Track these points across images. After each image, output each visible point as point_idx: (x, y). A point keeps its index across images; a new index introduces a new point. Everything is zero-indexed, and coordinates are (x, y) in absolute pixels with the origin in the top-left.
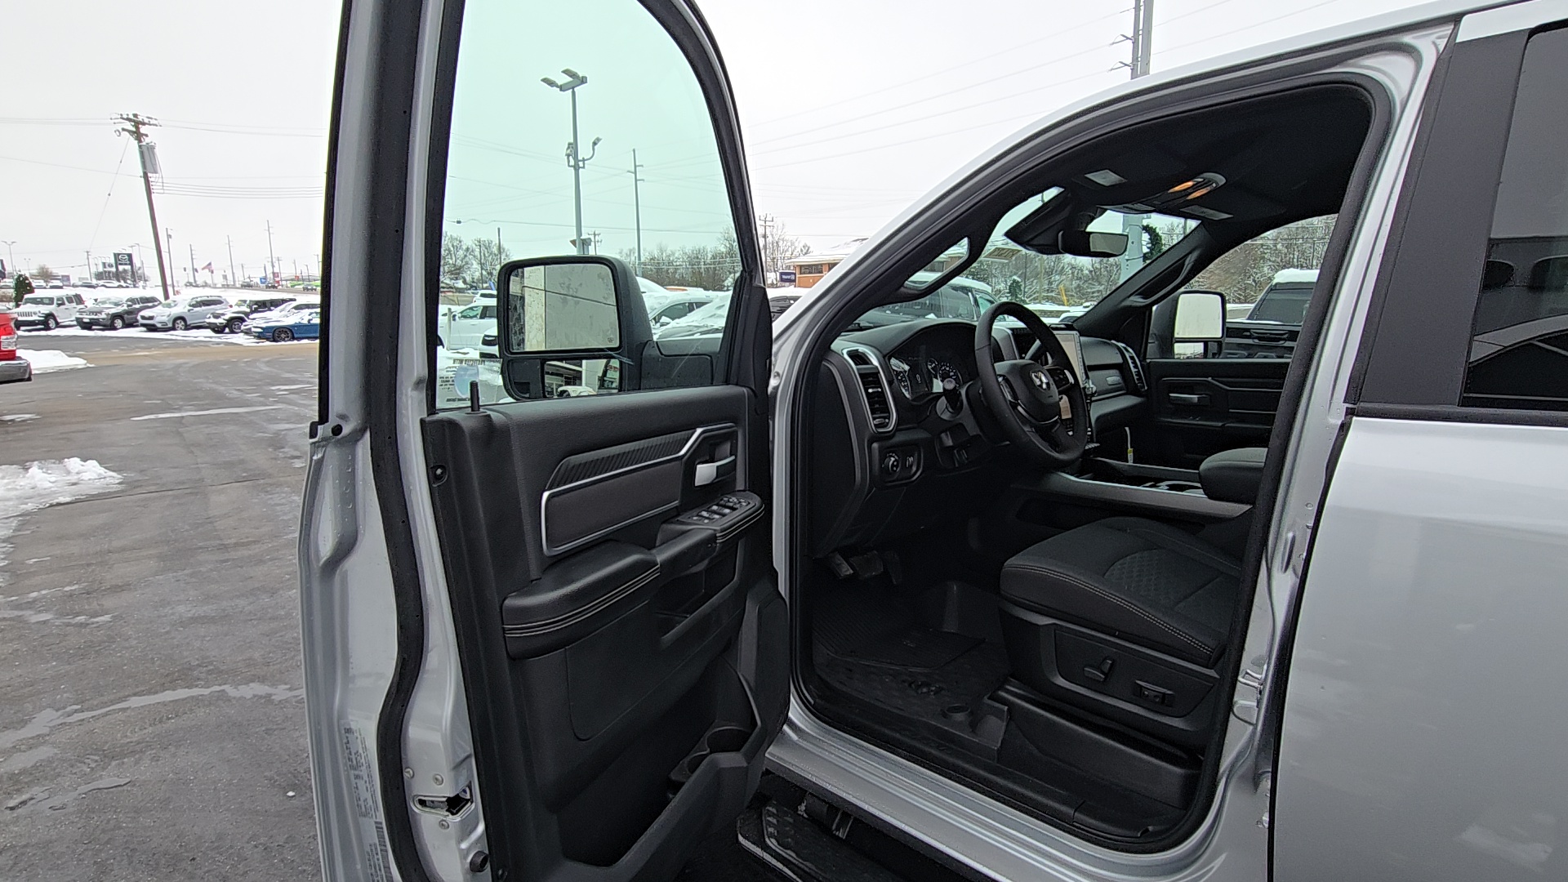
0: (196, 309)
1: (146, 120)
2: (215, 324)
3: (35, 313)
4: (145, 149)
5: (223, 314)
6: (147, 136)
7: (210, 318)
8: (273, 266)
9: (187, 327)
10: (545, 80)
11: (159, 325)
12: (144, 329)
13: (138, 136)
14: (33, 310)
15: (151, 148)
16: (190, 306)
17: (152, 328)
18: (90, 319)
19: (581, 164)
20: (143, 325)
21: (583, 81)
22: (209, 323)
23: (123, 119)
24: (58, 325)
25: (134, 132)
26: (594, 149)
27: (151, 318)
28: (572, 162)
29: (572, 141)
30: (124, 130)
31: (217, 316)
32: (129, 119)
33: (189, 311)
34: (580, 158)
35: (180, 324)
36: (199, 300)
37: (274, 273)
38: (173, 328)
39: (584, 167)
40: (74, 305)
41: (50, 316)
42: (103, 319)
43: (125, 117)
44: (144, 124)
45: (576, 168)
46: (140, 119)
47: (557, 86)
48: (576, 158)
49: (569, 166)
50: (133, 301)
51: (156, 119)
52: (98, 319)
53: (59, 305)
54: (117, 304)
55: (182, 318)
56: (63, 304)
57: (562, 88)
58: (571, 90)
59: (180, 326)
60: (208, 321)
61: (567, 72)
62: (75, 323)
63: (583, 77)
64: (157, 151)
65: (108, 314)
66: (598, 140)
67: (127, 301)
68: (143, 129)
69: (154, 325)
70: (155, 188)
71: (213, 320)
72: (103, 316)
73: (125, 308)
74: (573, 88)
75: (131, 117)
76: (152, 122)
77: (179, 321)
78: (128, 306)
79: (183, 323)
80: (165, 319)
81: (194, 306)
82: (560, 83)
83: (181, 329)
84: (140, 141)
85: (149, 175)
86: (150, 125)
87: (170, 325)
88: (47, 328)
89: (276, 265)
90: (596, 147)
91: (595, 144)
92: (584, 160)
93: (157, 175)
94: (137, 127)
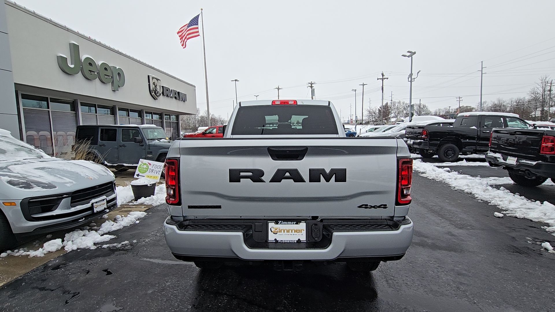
1: (314, 83)
4: (312, 90)
6: (313, 87)
8: (351, 117)
10: (403, 55)
13: (311, 87)
15: (314, 90)
19: (413, 80)
21: (415, 53)
23: (309, 83)
25: (311, 86)
26: (418, 75)
28: (410, 80)
29: (410, 73)
30: (309, 86)
32: (310, 83)
34: (413, 78)
37: (351, 119)
39: (414, 81)
44: (313, 84)
45: (411, 82)
46: (312, 83)
47: (407, 56)
48: (411, 79)
49: (408, 81)
57: (408, 57)
58: (411, 57)
61: (408, 52)
63: (414, 52)
64: (315, 90)
66: (420, 71)
68: (313, 85)
74: (412, 56)
75: (311, 83)
76: (315, 83)
82: (408, 55)
84: (312, 88)
85: (313, 97)
86: (314, 84)
89: (352, 117)
90: (419, 74)
91: (418, 73)
92: (414, 79)
94: (311, 85)
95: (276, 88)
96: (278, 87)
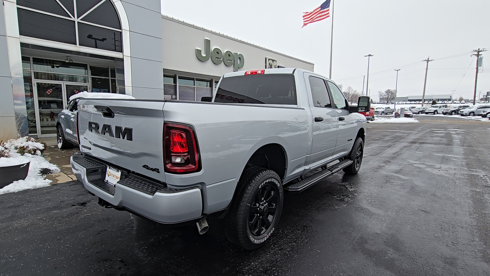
0: (479, 109)
1: (483, 50)
2: (483, 114)
3: (432, 110)
4: (479, 59)
5: (486, 111)
6: (481, 55)
7: (482, 112)
9: (474, 115)
11: (464, 114)
12: (461, 115)
13: (478, 55)
14: (432, 109)
15: (481, 59)
16: (477, 108)
17: (462, 115)
18: (446, 112)
20: (460, 114)
22: (481, 114)
24: (437, 113)
27: (462, 112)
30: (473, 55)
31: (484, 112)
32: (476, 51)
33: (476, 110)
35: (472, 114)
36: (481, 106)
38: (469, 115)
40: (444, 108)
41: (436, 111)
42: (449, 112)
43: (475, 50)
44: (481, 51)
50: (460, 107)
51: (486, 49)
52: (448, 112)
53: (440, 108)
54: (455, 108)
55: (473, 112)
56: (441, 107)
59: (472, 115)
60: (481, 113)
62: (442, 113)
64: (483, 59)
65: (451, 111)
67: (458, 107)
68: (481, 53)
69: (463, 114)
70: (479, 71)
71: (482, 113)
72: (450, 111)
73: (457, 109)
76: (485, 50)
77: (472, 113)
78: (458, 108)
79: (473, 114)
80: (467, 112)
81: (479, 108)
83: (472, 116)
84: (478, 57)
85: (478, 67)
86: (484, 51)
87: (468, 114)
88: (434, 114)
93: (481, 67)
94: (478, 53)
95: (424, 61)
96: (428, 59)
